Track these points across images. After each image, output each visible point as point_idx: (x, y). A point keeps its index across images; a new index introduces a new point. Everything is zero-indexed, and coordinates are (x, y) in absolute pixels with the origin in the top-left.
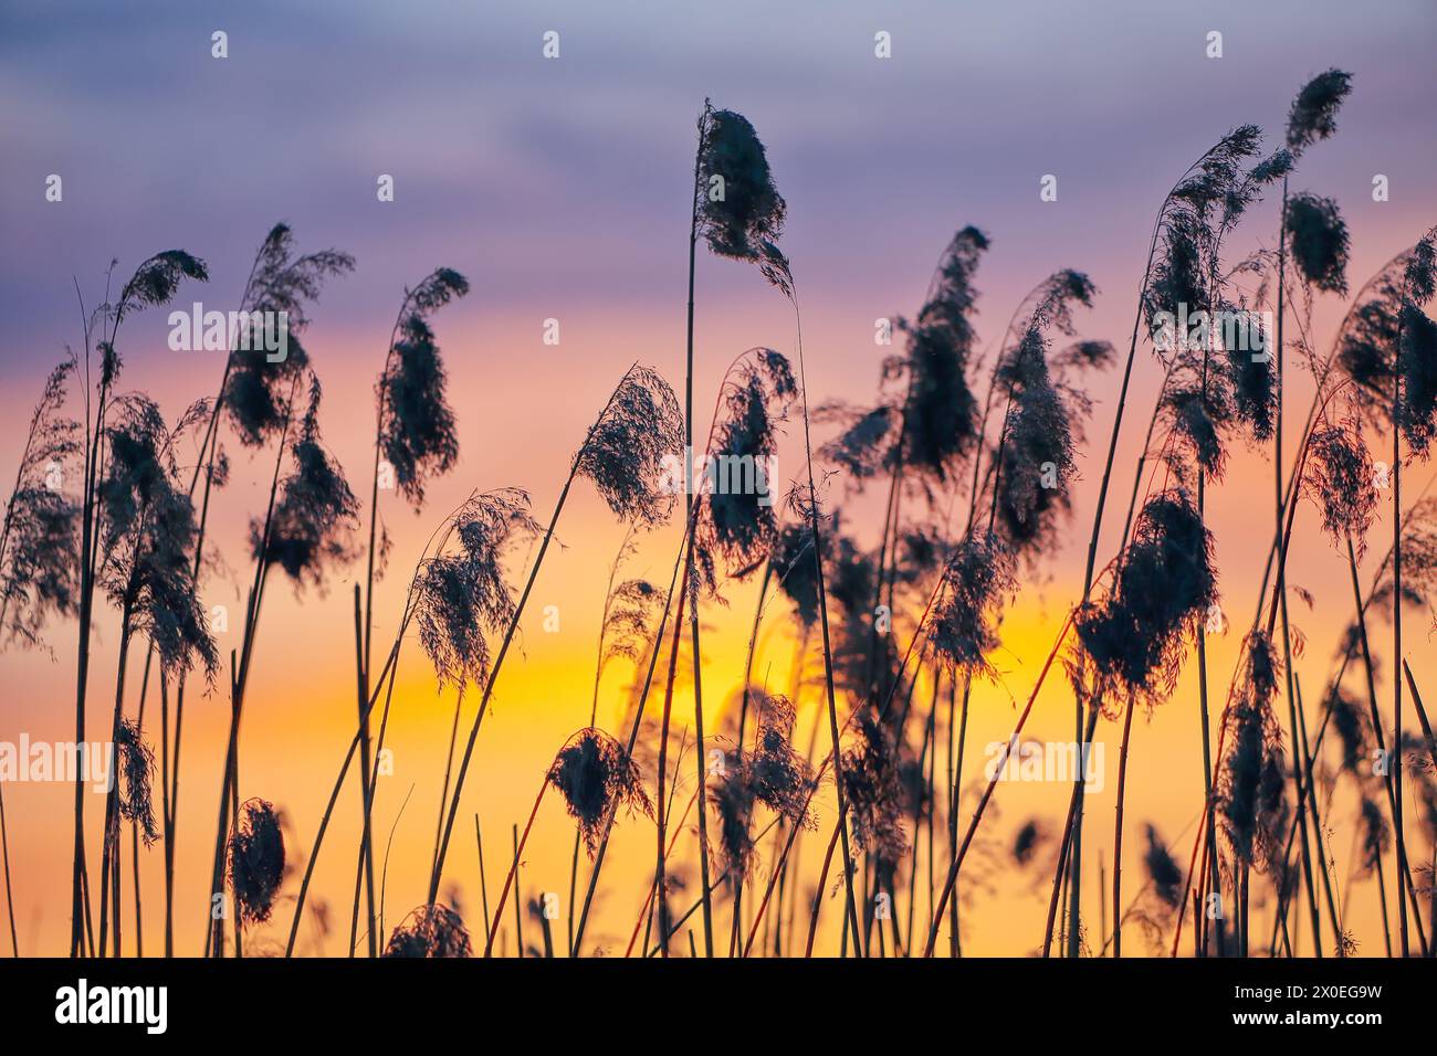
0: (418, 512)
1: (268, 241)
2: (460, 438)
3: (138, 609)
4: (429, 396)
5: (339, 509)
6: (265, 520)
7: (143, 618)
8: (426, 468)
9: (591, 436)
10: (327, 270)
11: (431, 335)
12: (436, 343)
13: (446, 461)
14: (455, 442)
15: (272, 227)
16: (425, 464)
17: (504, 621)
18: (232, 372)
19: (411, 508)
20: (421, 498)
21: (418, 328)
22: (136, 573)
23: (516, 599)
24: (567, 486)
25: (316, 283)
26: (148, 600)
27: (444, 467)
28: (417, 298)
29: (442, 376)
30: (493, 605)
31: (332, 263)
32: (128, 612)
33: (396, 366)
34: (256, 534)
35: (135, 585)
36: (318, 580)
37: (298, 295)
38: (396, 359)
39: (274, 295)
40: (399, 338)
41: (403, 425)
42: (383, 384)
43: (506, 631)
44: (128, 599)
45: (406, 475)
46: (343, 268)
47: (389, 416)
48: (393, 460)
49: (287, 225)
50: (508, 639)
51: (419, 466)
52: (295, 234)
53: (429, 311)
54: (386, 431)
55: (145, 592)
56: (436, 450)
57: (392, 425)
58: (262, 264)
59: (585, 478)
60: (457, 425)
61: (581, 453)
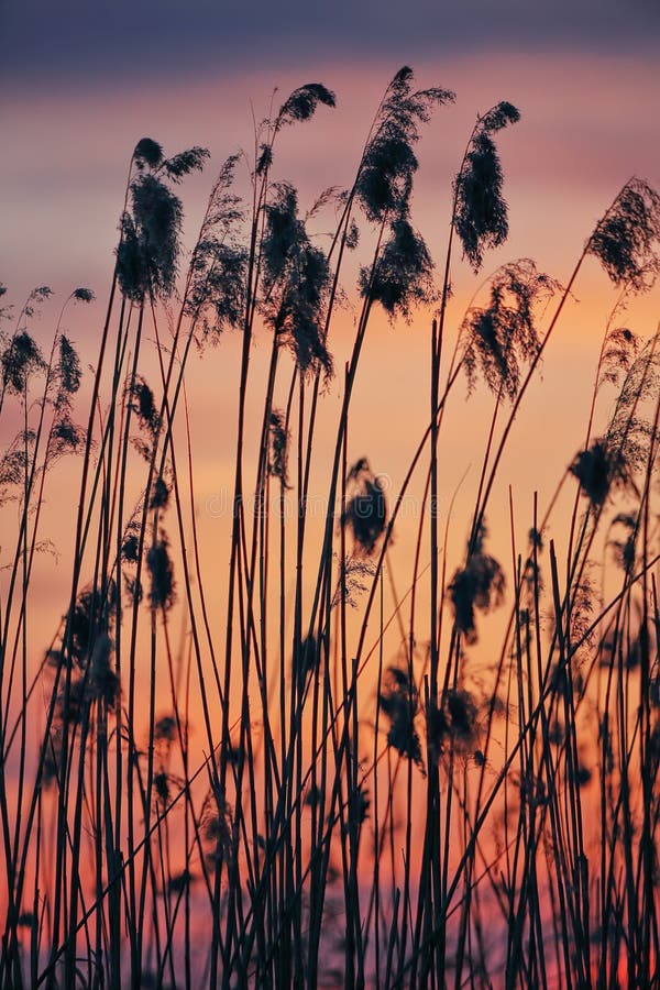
0: (476, 272)
1: (396, 78)
2: (509, 222)
3: (284, 331)
4: (490, 190)
5: (420, 269)
6: (371, 269)
7: (285, 337)
8: (484, 244)
9: (599, 226)
10: (436, 101)
11: (494, 149)
12: (497, 154)
13: (499, 238)
14: (506, 224)
15: (400, 69)
16: (484, 239)
17: (532, 353)
18: (364, 169)
19: (472, 269)
20: (479, 263)
21: (484, 143)
22: (284, 305)
23: (541, 339)
24: (580, 261)
25: (427, 111)
26: (290, 325)
27: (497, 242)
28: (485, 122)
29: (500, 178)
30: (526, 342)
31: (439, 96)
32: (278, 333)
33: (468, 169)
34: (364, 278)
35: (282, 315)
36: (405, 313)
37: (415, 118)
38: (468, 164)
39: (397, 117)
40: (471, 150)
41: (471, 211)
42: (459, 181)
43: (532, 361)
44: (278, 324)
45: (471, 247)
46: (447, 101)
47: (462, 204)
48: (463, 235)
49: (411, 67)
50: (533, 366)
51: (480, 241)
52: (415, 74)
53: (492, 132)
54: (458, 214)
55: (289, 320)
56: (493, 231)
57: (463, 210)
58: (391, 94)
59: (593, 255)
60: (508, 213)
61: (591, 238)
